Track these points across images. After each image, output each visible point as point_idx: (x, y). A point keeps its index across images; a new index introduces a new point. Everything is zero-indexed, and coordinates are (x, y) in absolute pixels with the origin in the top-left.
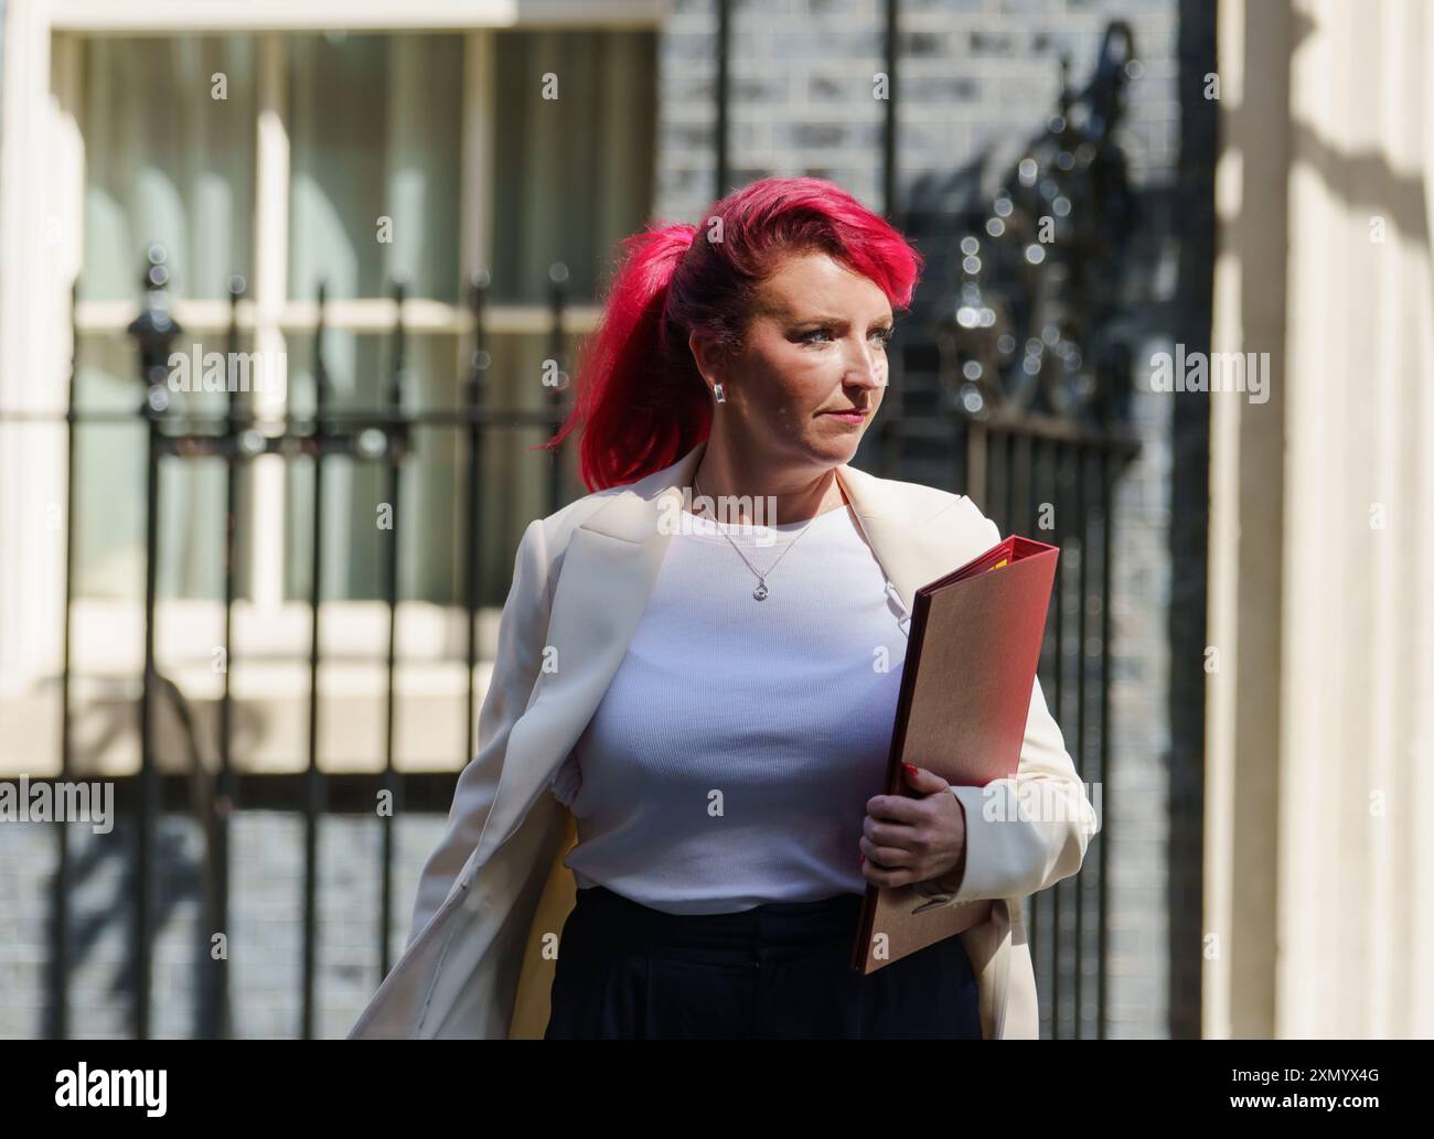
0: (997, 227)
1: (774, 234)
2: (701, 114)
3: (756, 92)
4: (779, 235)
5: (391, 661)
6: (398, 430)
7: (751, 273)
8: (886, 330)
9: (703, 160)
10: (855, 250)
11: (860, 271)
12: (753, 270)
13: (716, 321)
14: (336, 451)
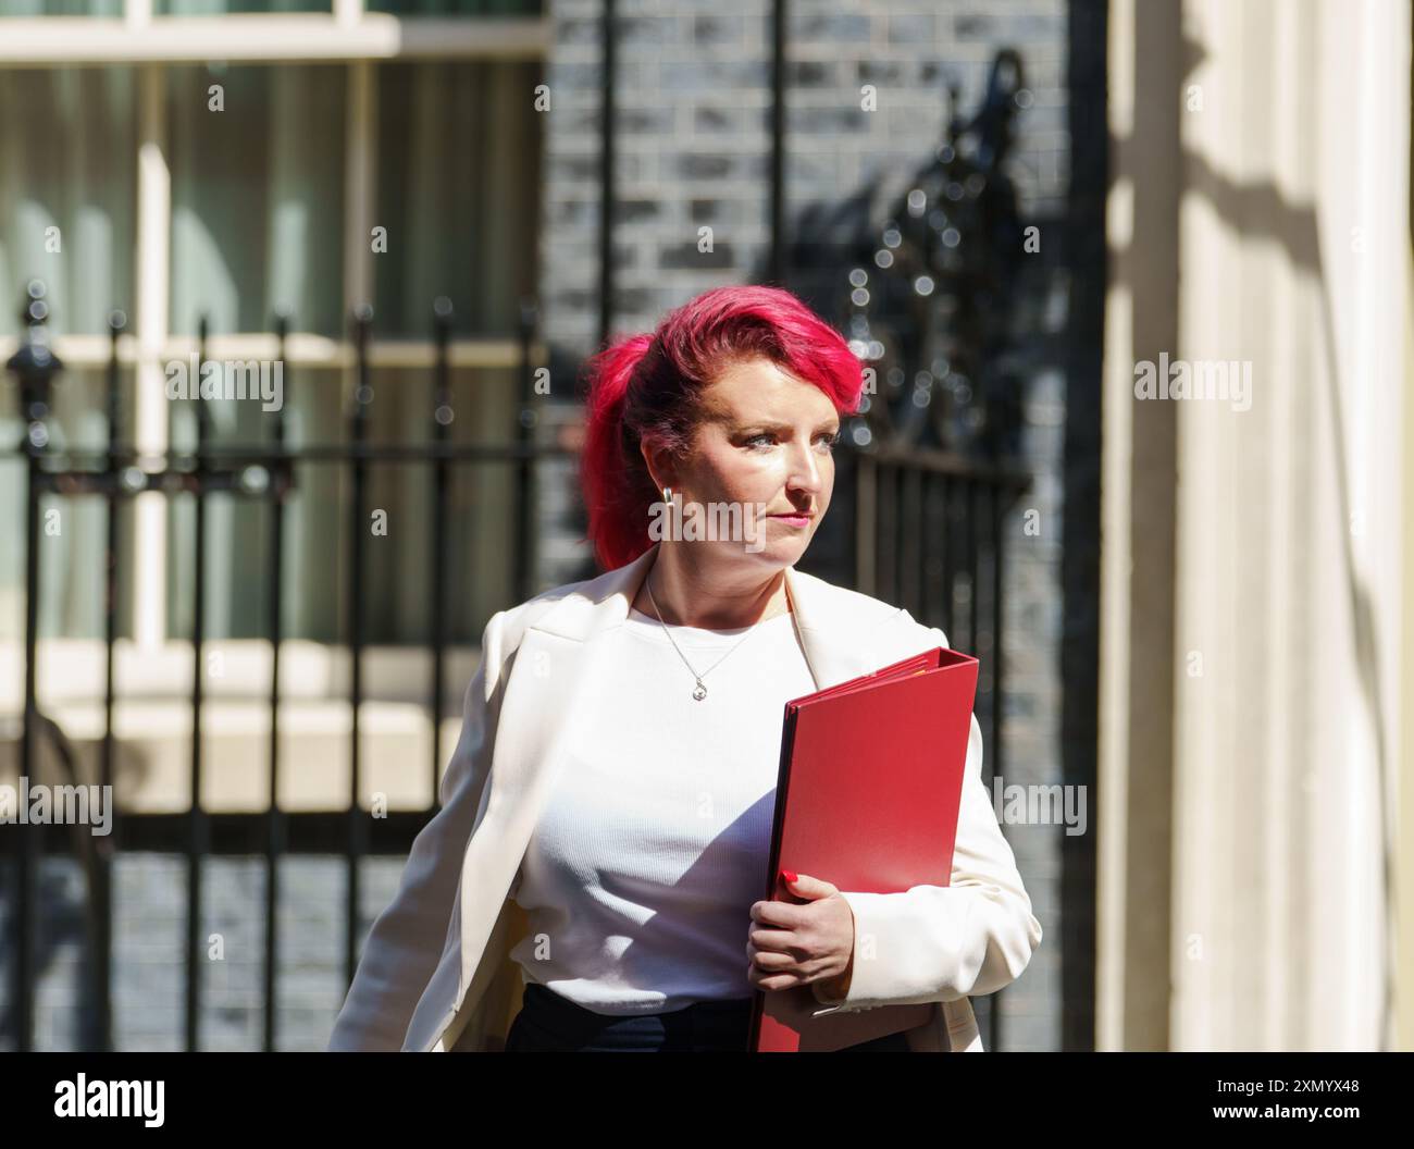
0: (885, 259)
1: (720, 341)
2: (586, 145)
3: (642, 123)
4: (725, 341)
5: (275, 700)
6: (281, 467)
7: (697, 378)
8: (832, 435)
9: (589, 192)
10: (798, 356)
11: (803, 377)
12: (699, 375)
13: (665, 425)
14: (219, 488)
